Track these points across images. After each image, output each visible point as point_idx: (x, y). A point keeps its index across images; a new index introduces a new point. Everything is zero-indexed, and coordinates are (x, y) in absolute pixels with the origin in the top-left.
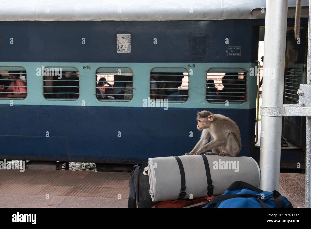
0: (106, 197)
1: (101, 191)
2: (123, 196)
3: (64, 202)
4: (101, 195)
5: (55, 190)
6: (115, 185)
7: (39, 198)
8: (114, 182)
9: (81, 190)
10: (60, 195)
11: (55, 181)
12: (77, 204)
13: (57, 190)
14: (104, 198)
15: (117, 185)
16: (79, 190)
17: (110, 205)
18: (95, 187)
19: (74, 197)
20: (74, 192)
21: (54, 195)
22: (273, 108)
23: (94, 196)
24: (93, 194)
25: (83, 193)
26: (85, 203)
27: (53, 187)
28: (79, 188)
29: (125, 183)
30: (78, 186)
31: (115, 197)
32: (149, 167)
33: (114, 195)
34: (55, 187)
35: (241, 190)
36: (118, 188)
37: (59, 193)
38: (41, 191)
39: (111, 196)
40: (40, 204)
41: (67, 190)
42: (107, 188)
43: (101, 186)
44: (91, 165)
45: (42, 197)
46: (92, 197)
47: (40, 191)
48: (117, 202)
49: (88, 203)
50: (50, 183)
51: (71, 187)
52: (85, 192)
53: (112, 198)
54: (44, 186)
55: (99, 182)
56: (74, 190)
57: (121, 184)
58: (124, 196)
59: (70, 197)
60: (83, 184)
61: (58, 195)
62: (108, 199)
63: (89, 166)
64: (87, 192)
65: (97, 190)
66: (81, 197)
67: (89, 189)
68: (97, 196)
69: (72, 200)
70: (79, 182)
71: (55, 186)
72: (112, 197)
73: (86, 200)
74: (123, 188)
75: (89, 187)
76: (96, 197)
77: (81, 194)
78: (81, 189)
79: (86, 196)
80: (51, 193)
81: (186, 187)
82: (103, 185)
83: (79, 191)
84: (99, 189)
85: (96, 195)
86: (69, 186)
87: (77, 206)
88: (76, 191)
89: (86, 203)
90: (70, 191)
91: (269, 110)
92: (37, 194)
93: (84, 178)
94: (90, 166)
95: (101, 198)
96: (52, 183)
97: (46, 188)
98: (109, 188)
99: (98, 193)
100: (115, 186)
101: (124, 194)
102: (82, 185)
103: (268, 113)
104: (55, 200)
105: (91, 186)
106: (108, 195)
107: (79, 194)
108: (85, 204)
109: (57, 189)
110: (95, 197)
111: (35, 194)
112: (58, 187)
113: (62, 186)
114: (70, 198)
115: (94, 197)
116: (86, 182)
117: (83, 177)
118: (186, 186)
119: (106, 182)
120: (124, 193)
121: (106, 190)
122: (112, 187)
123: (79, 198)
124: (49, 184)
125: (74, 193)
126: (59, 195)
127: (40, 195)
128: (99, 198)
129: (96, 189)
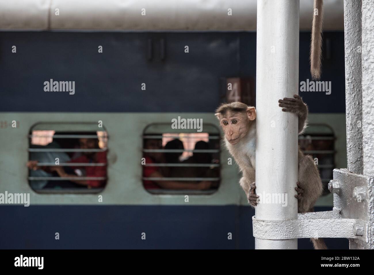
22: (276, 223)
91: (268, 227)
103: (266, 232)
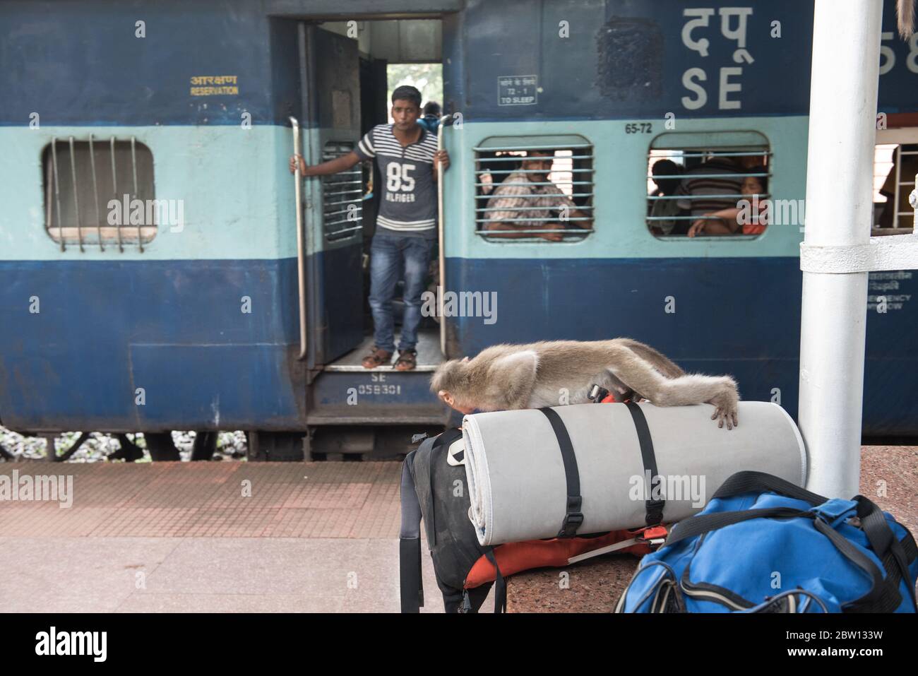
0: (299, 537)
1: (282, 519)
2: (350, 532)
3: (172, 556)
4: (283, 532)
5: (142, 520)
6: (321, 500)
7: (95, 547)
8: (318, 492)
9: (223, 519)
10: (157, 535)
11: (138, 495)
12: (213, 559)
13: (147, 522)
14: (293, 540)
15: (330, 500)
16: (215, 519)
17: (315, 559)
18: (262, 509)
19: (203, 539)
20: (200, 525)
21: (140, 537)
22: (842, 249)
23: (262, 536)
24: (259, 528)
25: (230, 527)
26: (237, 556)
27: (133, 512)
28: (214, 512)
29: (353, 493)
30: (211, 505)
31: (326, 536)
32: (467, 442)
33: (322, 531)
34: (139, 511)
35: (758, 496)
36: (334, 509)
37: (155, 530)
38: (100, 524)
39: (315, 533)
40: (98, 566)
41: (179, 520)
42: (299, 511)
43: (282, 506)
44: (235, 444)
45: (103, 544)
46: (256, 539)
47: (95, 525)
48: (333, 550)
49: (246, 557)
50: (125, 500)
51: (188, 510)
52: (233, 522)
53: (318, 538)
54: (105, 509)
55: (275, 492)
56: (200, 518)
57: (341, 495)
58: (353, 531)
59: (189, 540)
60: (225, 500)
61: (153, 534)
62: (307, 543)
63: (231, 448)
64: (241, 524)
65: (269, 517)
66: (225, 539)
67: (245, 516)
68: (272, 534)
69: (196, 548)
70: (213, 495)
71: (141, 510)
72: (317, 536)
73: (242, 549)
74: (347, 509)
75: (244, 509)
76: (270, 537)
77: (221, 529)
78: (221, 515)
79: (239, 535)
80: (131, 531)
81: (581, 497)
82: (286, 500)
83: (216, 521)
84: (276, 515)
85: (270, 532)
86: (184, 506)
87: (216, 566)
88: (206, 522)
89: (240, 556)
90: (186, 523)
92: (87, 536)
93: (226, 482)
94: (235, 448)
95: (284, 540)
96: (128, 501)
97: (112, 515)
98: (307, 509)
99: (274, 526)
100: (322, 502)
101: (354, 525)
102: (222, 503)
103: (825, 263)
104: (145, 551)
105: (250, 507)
106: (306, 532)
107: (217, 531)
108: (238, 559)
109: (145, 518)
110: (268, 539)
111: (81, 536)
112: (151, 512)
113: (161, 509)
114: (190, 542)
115: (265, 537)
116: (234, 494)
117: (222, 481)
118: (581, 495)
119: (294, 492)
120: (352, 523)
121: (299, 515)
122: (315, 507)
123: (218, 542)
124: (122, 503)
125: (201, 529)
126: (154, 536)
127: (95, 538)
128: (278, 540)
129: (266, 515)
